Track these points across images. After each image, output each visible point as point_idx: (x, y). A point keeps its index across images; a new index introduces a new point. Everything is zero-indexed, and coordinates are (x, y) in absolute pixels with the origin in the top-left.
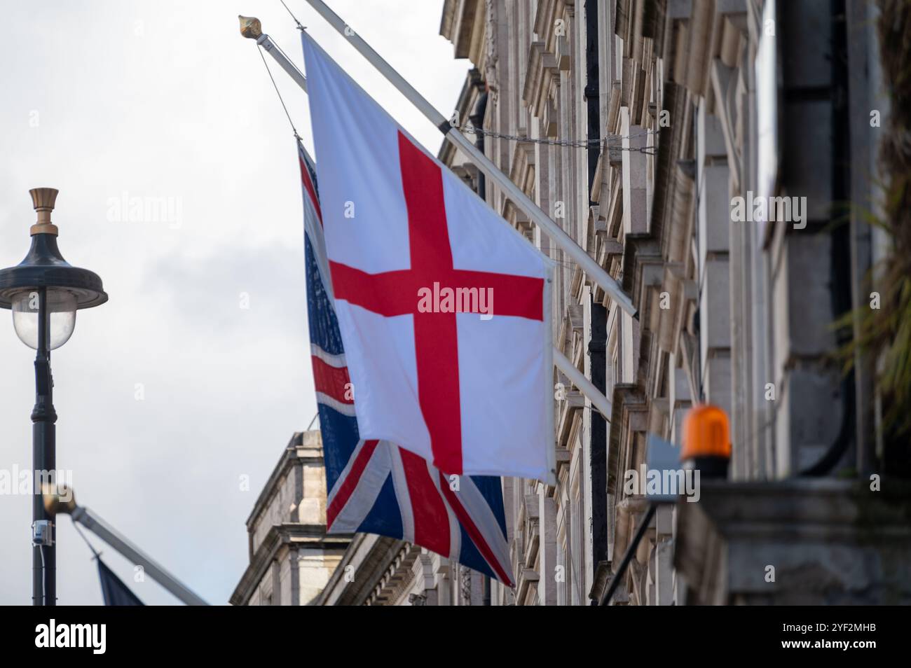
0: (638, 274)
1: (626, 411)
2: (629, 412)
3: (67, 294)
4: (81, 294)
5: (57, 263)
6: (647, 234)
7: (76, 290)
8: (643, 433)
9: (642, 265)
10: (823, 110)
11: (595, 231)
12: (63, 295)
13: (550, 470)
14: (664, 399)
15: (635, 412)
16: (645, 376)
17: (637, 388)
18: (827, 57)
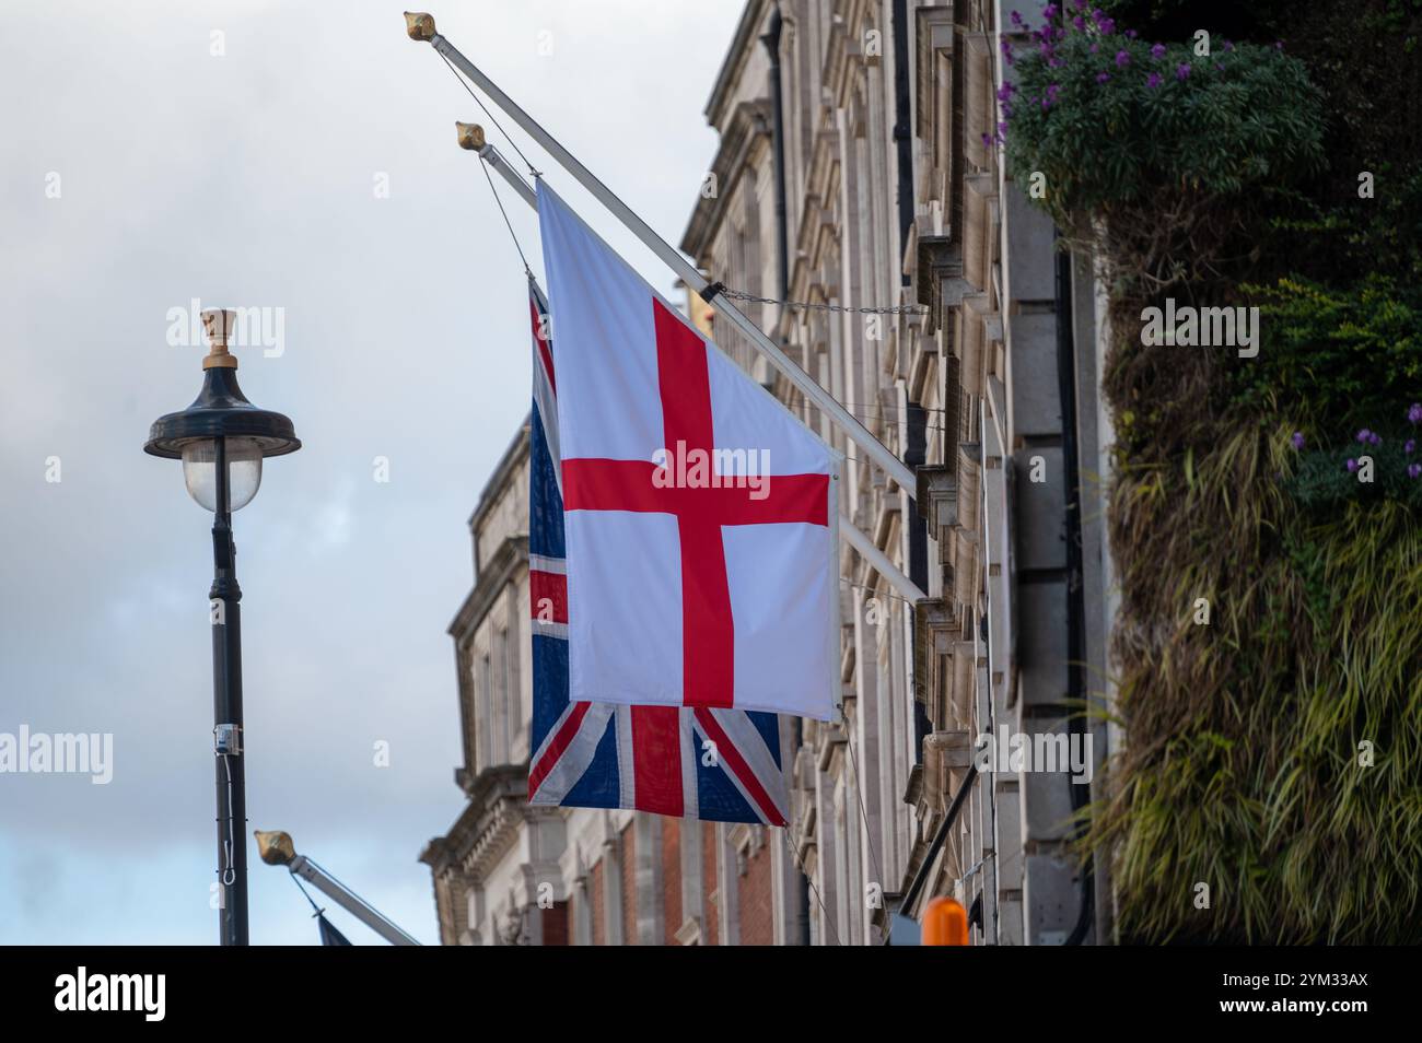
0: (933, 508)
1: (931, 631)
2: (934, 631)
3: (250, 442)
4: (269, 442)
5: (237, 405)
6: (940, 466)
7: (262, 439)
8: (950, 655)
9: (937, 501)
10: (1059, 591)
11: (908, 323)
12: (245, 442)
13: (835, 705)
14: (970, 642)
15: (942, 631)
16: (951, 593)
17: (943, 604)
18: (1062, 538)
